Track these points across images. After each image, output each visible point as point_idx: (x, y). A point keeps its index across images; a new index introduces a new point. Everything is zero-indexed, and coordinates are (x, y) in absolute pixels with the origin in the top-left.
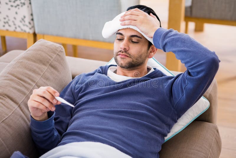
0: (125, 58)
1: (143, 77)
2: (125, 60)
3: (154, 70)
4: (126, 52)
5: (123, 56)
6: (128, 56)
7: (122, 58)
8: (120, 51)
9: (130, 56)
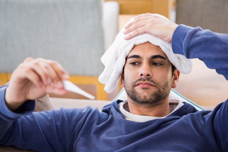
0: (149, 88)
1: (167, 117)
2: (149, 90)
3: (183, 104)
4: (148, 79)
5: (145, 85)
6: (152, 85)
7: (144, 88)
8: (141, 80)
9: (155, 84)
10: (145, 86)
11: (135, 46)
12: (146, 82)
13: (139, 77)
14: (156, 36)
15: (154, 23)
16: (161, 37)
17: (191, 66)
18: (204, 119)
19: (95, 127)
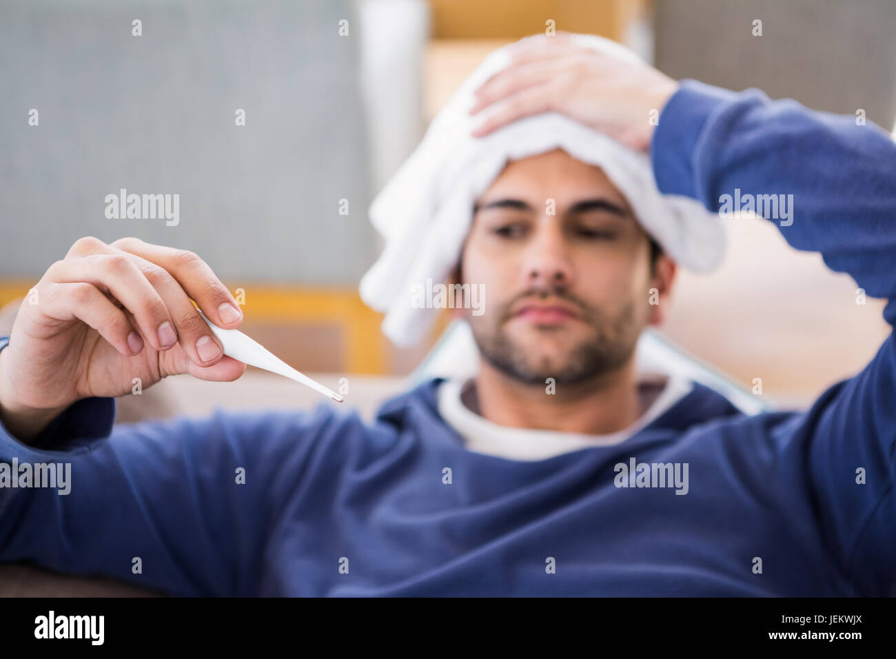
0: (562, 327)
8: (529, 293)
9: (585, 312)
10: (549, 318)
11: (509, 165)
12: (553, 301)
13: (522, 283)
14: (592, 125)
15: (582, 75)
16: (611, 130)
17: (720, 243)
18: (771, 444)
19: (351, 478)
